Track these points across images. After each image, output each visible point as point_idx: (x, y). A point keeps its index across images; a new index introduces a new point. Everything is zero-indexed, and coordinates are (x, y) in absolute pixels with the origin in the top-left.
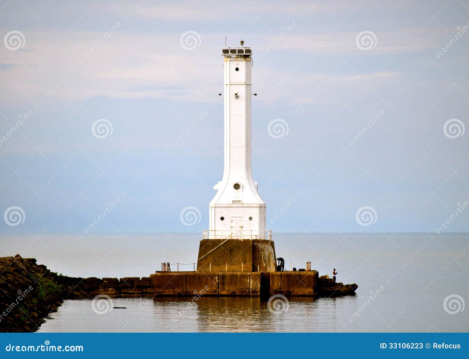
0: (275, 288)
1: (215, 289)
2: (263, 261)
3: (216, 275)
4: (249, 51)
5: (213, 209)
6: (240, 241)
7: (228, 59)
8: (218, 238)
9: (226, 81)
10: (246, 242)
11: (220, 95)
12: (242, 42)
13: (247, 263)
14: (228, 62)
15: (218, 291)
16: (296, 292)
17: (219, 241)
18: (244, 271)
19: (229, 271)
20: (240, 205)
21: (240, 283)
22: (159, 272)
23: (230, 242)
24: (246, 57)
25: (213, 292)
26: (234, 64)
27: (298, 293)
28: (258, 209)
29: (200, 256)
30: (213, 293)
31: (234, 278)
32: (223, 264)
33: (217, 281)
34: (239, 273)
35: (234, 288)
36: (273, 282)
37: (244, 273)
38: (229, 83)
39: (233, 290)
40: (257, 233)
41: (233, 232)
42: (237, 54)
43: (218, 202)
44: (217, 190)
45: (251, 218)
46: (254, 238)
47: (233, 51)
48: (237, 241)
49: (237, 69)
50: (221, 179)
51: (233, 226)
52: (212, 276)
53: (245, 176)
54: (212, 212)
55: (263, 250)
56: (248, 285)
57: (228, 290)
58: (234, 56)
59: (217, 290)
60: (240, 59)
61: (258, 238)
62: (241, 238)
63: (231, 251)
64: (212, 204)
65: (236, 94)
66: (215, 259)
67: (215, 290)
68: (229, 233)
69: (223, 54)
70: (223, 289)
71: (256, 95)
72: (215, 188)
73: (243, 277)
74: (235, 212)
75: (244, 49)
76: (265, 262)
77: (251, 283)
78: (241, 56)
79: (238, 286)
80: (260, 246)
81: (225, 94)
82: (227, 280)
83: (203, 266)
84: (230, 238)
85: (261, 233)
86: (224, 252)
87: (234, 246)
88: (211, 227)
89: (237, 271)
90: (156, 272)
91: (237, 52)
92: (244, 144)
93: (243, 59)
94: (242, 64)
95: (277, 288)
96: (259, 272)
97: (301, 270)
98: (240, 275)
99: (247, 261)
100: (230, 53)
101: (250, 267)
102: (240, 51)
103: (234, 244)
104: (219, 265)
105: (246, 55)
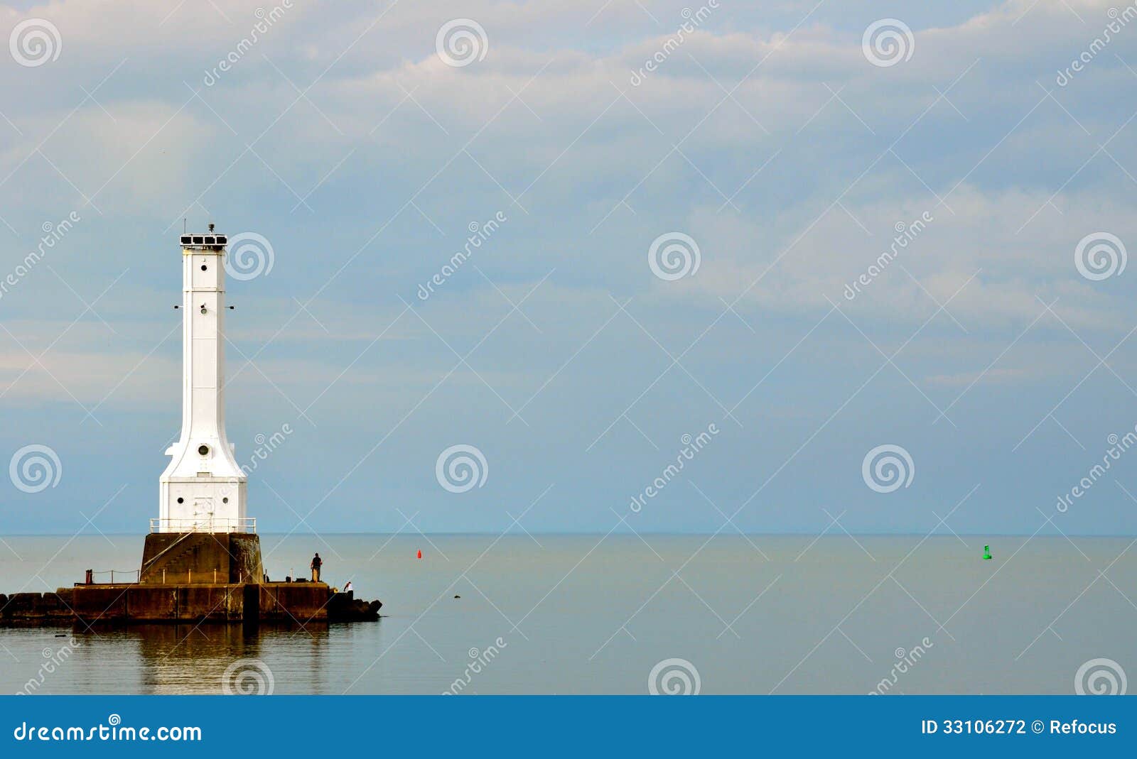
0: (266, 608)
1: (171, 610)
2: (246, 566)
3: (172, 589)
4: (222, 240)
5: (166, 485)
6: (210, 536)
7: (190, 253)
8: (173, 531)
9: (187, 286)
10: (220, 536)
11: (176, 307)
12: (212, 227)
13: (221, 570)
14: (190, 257)
15: (177, 614)
16: (300, 615)
17: (176, 535)
18: (218, 583)
19: (192, 583)
20: (208, 480)
21: (212, 600)
22: (79, 584)
23: (194, 536)
24: (218, 249)
25: (168, 615)
26: (200, 260)
27: (303, 616)
28: (236, 486)
29: (145, 559)
30: (169, 618)
31: (202, 595)
32: (183, 572)
33: (175, 599)
34: (210, 586)
35: (203, 610)
36: (264, 600)
37: (218, 586)
38: (191, 289)
39: (201, 612)
40: (236, 524)
41: (198, 522)
42: (204, 244)
43: (174, 475)
44: (171, 457)
45: (225, 500)
46: (231, 531)
47: (198, 240)
48: (205, 536)
49: (204, 268)
50: (177, 440)
51: (198, 512)
52: (167, 592)
53: (216, 434)
54: (163, 490)
55: (246, 550)
56: (224, 604)
57: (193, 613)
58: (199, 246)
59: (175, 613)
60: (208, 253)
61: (237, 531)
62: (213, 531)
63: (196, 551)
64: (164, 477)
65: (203, 307)
66: (170, 563)
67: (172, 613)
68: (191, 524)
69: (182, 244)
70: (185, 610)
71: (232, 308)
72: (168, 452)
73: (217, 591)
74: (201, 491)
75: (215, 237)
76: (249, 568)
77: (229, 601)
78: (209, 247)
79: (208, 606)
80: (242, 543)
81: (184, 307)
82: (192, 597)
83: (152, 574)
84: (193, 531)
85: (241, 522)
86: (185, 553)
87: (200, 543)
88: (163, 513)
89: (206, 583)
90: (75, 584)
91: (204, 242)
92: (214, 384)
93: (213, 253)
94: (211, 260)
95: (271, 608)
96: (241, 584)
97: (299, 580)
98: (212, 589)
99: (222, 567)
100: (193, 243)
101: (227, 576)
102: (210, 240)
103: (201, 540)
104: (176, 572)
105: (216, 245)
